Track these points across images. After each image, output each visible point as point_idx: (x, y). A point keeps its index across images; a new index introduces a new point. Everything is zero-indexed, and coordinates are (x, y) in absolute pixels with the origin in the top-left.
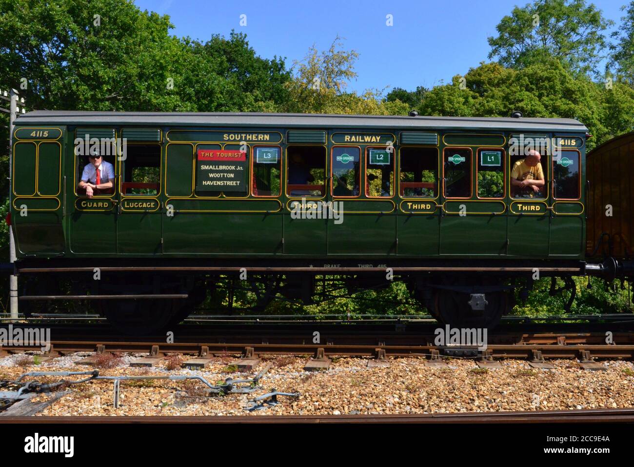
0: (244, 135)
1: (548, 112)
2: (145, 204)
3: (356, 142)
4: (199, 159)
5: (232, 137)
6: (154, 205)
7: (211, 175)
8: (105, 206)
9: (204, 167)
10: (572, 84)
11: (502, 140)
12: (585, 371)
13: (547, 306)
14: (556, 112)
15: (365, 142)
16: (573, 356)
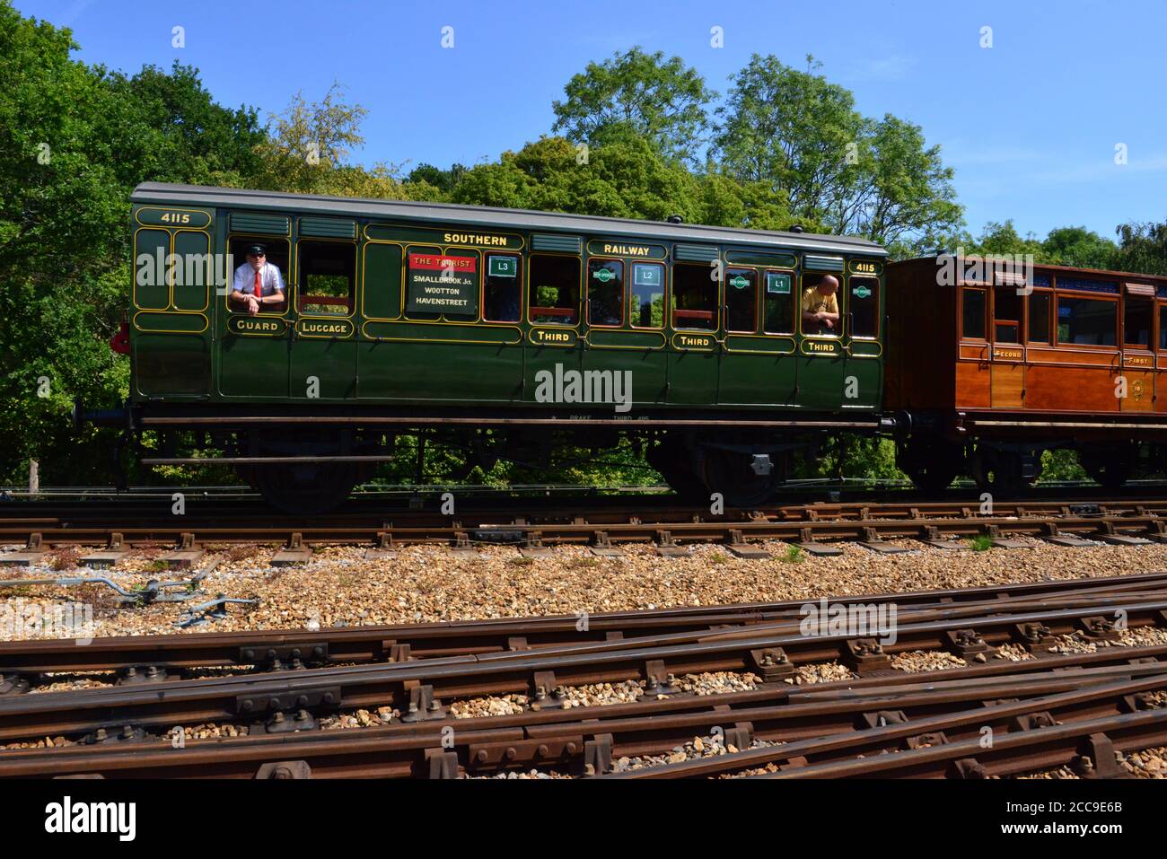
0: (472, 237)
1: (629, 209)
2: (332, 327)
3: (619, 254)
4: (411, 267)
5: (456, 238)
6: (346, 329)
7: (428, 290)
8: (272, 329)
9: (418, 279)
10: (662, 173)
11: (793, 260)
12: (663, 559)
14: (640, 211)
15: (629, 255)
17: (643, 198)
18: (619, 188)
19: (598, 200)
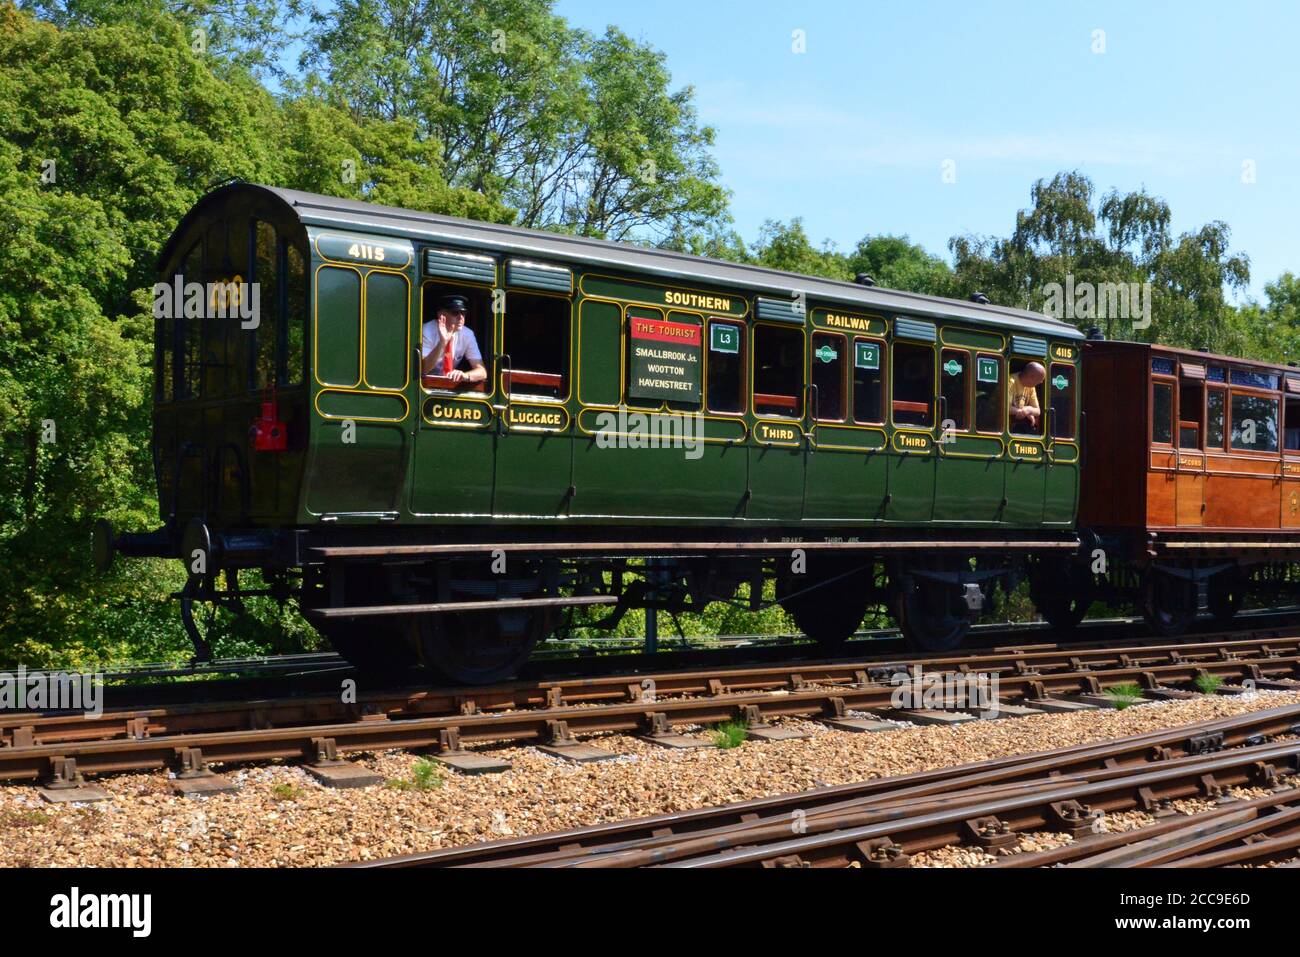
0: (694, 297)
2: (544, 416)
3: (841, 327)
4: (633, 336)
5: (677, 298)
6: (560, 419)
7: (651, 368)
8: (475, 418)
9: (641, 352)
10: (210, 87)
12: (185, 799)
13: (130, 643)
15: (851, 328)
16: (160, 763)
17: (172, 132)
18: (125, 108)
19: (82, 128)
